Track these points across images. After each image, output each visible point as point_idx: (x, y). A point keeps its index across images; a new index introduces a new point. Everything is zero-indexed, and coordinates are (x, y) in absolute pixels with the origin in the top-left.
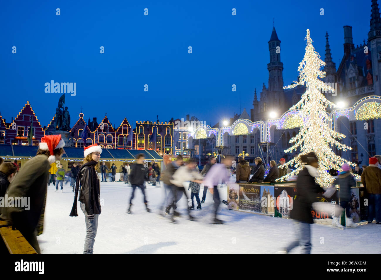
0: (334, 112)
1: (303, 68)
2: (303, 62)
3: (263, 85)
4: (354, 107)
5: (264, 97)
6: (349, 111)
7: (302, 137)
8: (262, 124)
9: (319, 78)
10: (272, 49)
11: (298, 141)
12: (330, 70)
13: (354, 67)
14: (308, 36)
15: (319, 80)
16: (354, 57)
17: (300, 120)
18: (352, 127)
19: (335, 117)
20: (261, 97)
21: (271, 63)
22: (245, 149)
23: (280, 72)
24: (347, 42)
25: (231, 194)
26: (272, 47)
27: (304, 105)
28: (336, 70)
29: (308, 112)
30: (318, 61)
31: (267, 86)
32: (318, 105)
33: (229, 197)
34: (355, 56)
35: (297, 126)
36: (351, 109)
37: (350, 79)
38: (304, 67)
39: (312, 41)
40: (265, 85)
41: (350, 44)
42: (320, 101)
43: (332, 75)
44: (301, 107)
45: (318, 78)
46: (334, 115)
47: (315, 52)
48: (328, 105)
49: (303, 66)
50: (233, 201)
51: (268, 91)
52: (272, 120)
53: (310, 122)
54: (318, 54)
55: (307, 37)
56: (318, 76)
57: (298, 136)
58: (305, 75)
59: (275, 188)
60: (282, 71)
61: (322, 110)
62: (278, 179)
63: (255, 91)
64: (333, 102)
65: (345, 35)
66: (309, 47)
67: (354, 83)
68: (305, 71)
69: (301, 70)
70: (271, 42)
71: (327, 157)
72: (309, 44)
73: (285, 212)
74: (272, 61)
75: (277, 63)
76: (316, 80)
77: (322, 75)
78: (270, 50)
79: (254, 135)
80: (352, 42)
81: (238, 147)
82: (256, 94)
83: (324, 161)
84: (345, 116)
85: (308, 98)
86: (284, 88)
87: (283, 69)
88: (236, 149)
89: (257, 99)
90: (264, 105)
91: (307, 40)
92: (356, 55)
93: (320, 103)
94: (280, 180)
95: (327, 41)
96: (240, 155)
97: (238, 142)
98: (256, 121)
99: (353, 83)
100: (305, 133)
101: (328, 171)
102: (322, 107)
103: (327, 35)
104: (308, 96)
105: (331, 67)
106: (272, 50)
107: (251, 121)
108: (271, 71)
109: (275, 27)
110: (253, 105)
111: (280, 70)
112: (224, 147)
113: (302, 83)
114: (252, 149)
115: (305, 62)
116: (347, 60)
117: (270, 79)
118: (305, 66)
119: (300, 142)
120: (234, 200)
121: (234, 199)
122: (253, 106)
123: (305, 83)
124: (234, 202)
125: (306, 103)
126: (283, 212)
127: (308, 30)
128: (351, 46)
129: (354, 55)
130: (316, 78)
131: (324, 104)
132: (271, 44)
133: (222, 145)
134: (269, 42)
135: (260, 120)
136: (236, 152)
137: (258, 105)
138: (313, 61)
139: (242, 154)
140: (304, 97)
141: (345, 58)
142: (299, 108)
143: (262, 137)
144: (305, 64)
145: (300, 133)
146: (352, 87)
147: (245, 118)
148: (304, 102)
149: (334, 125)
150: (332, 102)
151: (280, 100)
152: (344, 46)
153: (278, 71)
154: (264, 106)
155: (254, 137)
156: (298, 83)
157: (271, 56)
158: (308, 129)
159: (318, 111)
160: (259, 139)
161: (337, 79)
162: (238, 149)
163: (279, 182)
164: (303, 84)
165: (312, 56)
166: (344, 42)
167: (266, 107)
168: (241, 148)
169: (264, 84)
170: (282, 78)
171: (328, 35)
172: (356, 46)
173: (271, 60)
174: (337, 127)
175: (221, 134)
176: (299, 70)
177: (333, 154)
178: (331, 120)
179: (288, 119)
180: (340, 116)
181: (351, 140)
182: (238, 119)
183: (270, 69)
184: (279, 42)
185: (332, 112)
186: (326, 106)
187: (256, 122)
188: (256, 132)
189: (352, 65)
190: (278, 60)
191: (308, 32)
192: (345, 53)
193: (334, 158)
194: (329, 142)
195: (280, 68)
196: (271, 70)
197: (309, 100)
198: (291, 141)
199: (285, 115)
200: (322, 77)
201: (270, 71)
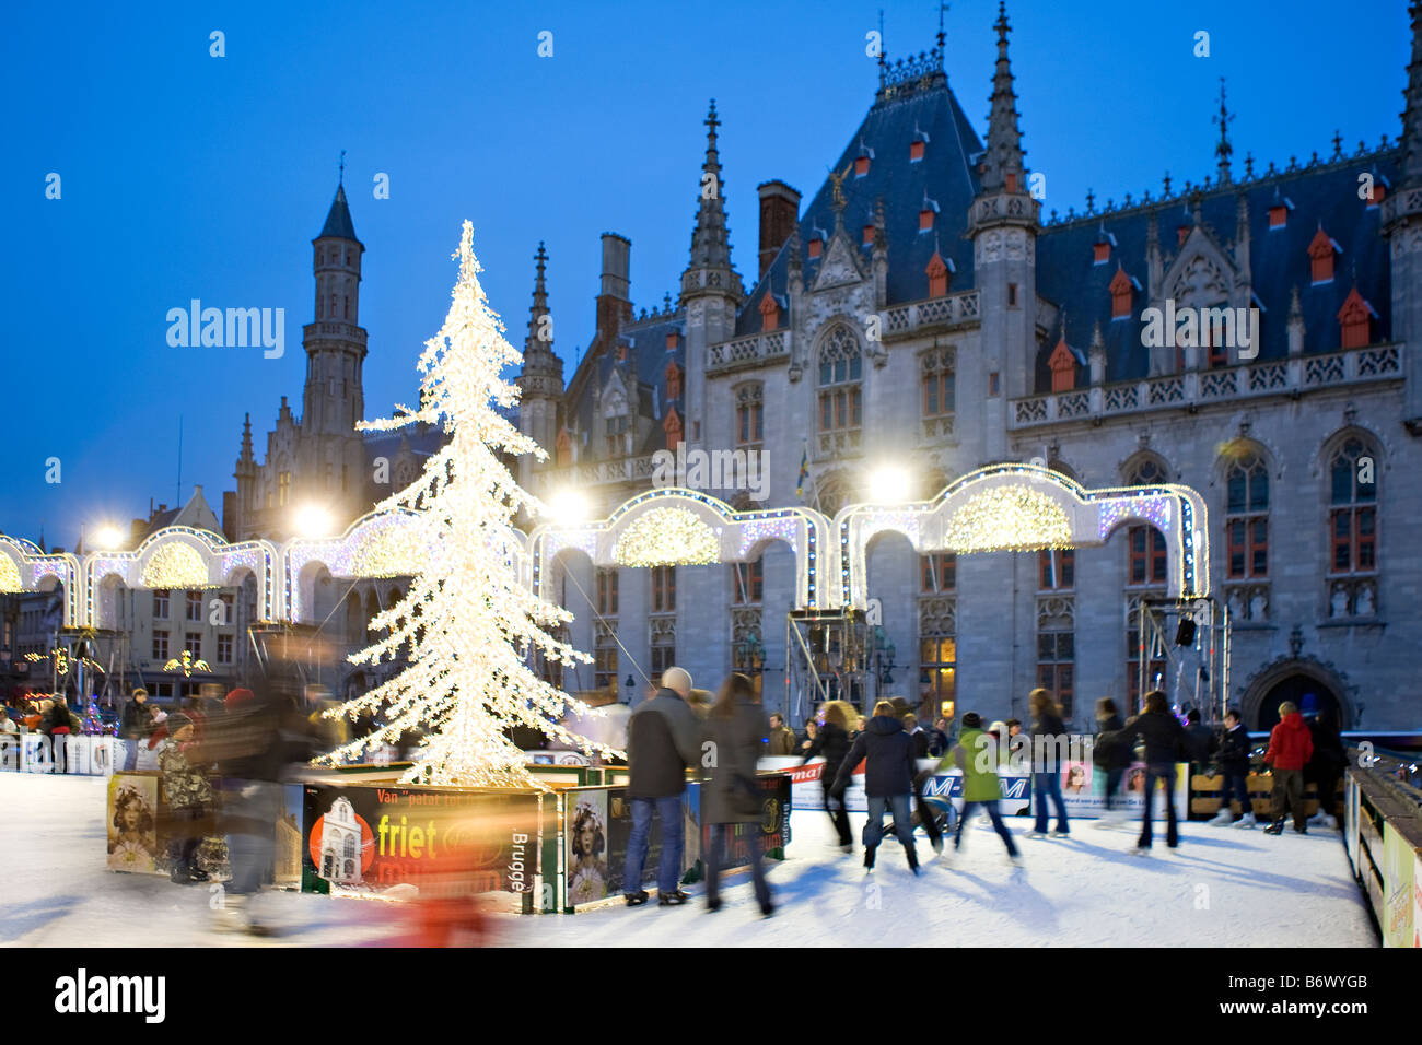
0: (540, 531)
1: (439, 360)
2: (441, 337)
3: (280, 406)
4: (612, 520)
5: (283, 453)
6: (595, 531)
7: (418, 611)
8: (264, 554)
9: (495, 407)
10: (325, 270)
11: (401, 622)
12: (542, 380)
13: (624, 384)
14: (465, 248)
15: (493, 413)
16: (628, 346)
17: (415, 548)
18: (602, 588)
19: (546, 548)
20: (269, 449)
21: (319, 326)
22: (193, 641)
23: (351, 364)
24: (610, 292)
25: (123, 813)
26: (325, 260)
27: (434, 496)
28: (564, 383)
29: (447, 521)
30: (497, 345)
31: (297, 411)
32: (484, 504)
33: (116, 825)
34: (632, 345)
35: (405, 570)
36: (604, 527)
37: (610, 421)
38: (443, 360)
39: (479, 267)
40: (289, 404)
41: (617, 299)
42: (492, 488)
43: (546, 399)
44: (419, 501)
45: (489, 404)
46: (541, 539)
47: (487, 308)
48: (521, 506)
49: (440, 355)
50: (131, 841)
51: (300, 428)
52: (307, 542)
53: (450, 559)
54: (497, 319)
55: (462, 248)
56: (493, 397)
57: (403, 608)
58: (442, 387)
59: (305, 792)
60: (362, 359)
61: (496, 519)
62: (322, 759)
63: (247, 425)
64: (539, 497)
65: (605, 266)
66: (466, 286)
67: (621, 437)
68: (444, 374)
69: (430, 366)
70: (325, 243)
71: (504, 685)
72: (465, 276)
73: (342, 875)
74: (322, 316)
75: (342, 327)
76: (483, 412)
77: (508, 394)
78: (316, 272)
79: (235, 592)
80: (626, 293)
81: (165, 634)
82: (247, 435)
83: (494, 699)
84: (581, 548)
85: (448, 472)
86: (360, 426)
87: (365, 353)
88: (156, 643)
89: (252, 454)
90: (282, 481)
91: (462, 260)
92: (636, 343)
93: (493, 494)
94: (330, 760)
95: (541, 278)
96: (173, 664)
97: (166, 615)
98: (243, 540)
99: (616, 437)
100: (430, 597)
101: (507, 732)
102: (500, 509)
103: (541, 256)
104: (449, 466)
105: (544, 372)
106: (326, 275)
107: (221, 539)
108: (316, 356)
109: (344, 185)
110: (235, 476)
111: (355, 355)
112: (99, 630)
113: (430, 416)
114: (225, 643)
115: (447, 340)
116: (604, 356)
117: (308, 386)
118: (447, 354)
119: (411, 627)
120: (135, 835)
121: (134, 830)
122: (235, 481)
123: (443, 417)
124: (134, 845)
125: (439, 489)
126: (337, 874)
127: (468, 225)
128: (621, 307)
129: (628, 342)
130: (485, 405)
131: (506, 501)
132: (325, 248)
133: (95, 624)
134: (314, 242)
135: (258, 538)
136: (156, 655)
137: (253, 478)
138: (478, 342)
139: (181, 661)
140: (435, 466)
141: (597, 348)
142: (412, 504)
143: (264, 600)
144: (448, 348)
145: (411, 595)
146: (612, 451)
147: (196, 525)
148: (433, 487)
149: (541, 575)
150: (535, 498)
151: (345, 468)
152: (598, 304)
153: (345, 360)
154: (280, 485)
155: (235, 600)
156: (413, 413)
157: (319, 298)
158: (441, 583)
159: (484, 524)
160: (253, 606)
161: (565, 417)
162: (165, 644)
163: (325, 770)
164: (435, 421)
165: (475, 323)
166: (598, 292)
167: (288, 489)
168: (174, 640)
169: (284, 399)
170: (361, 388)
171: (545, 254)
172: (637, 313)
173: (318, 314)
174: (549, 584)
175: (90, 580)
176: (421, 367)
177: (527, 675)
178: (530, 559)
179: (372, 541)
180: (564, 546)
181: (598, 632)
182: (167, 525)
183: (313, 347)
184: (358, 248)
185: (538, 531)
186: (514, 509)
187: (242, 543)
188: (240, 582)
189: (621, 377)
190: (346, 316)
191: (466, 230)
192: (600, 331)
193: (530, 690)
194: (517, 634)
195: (355, 348)
196: (316, 351)
197: (451, 479)
198: (377, 624)
199: (362, 526)
200: (505, 402)
201: (311, 354)
